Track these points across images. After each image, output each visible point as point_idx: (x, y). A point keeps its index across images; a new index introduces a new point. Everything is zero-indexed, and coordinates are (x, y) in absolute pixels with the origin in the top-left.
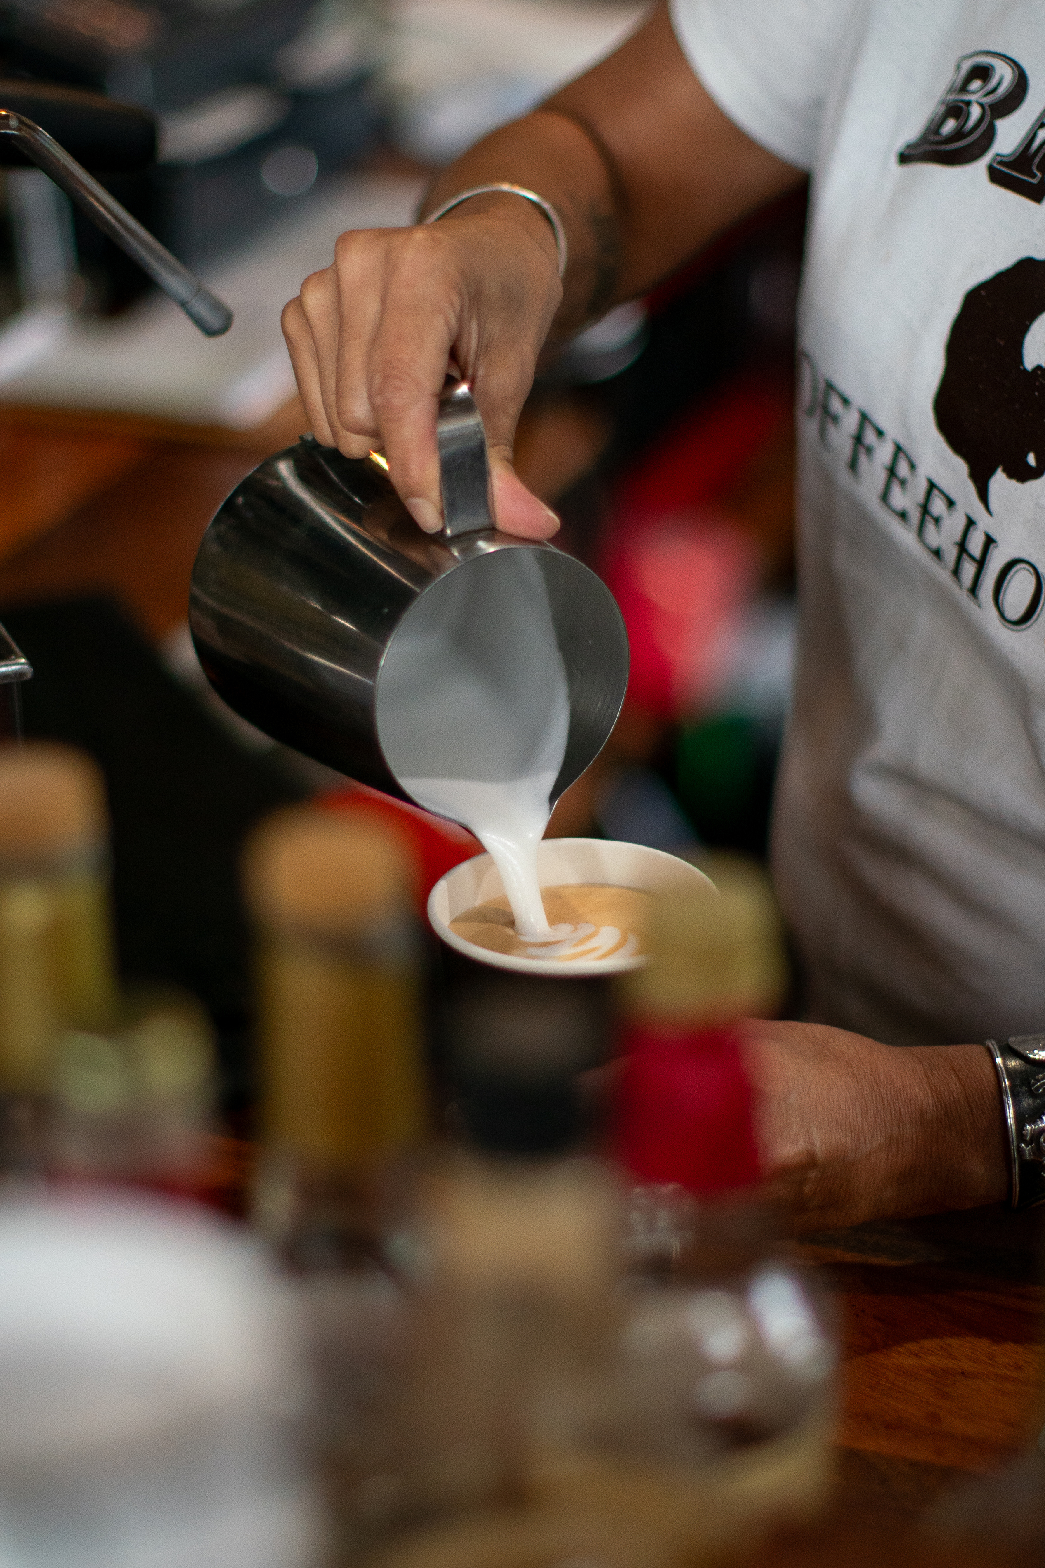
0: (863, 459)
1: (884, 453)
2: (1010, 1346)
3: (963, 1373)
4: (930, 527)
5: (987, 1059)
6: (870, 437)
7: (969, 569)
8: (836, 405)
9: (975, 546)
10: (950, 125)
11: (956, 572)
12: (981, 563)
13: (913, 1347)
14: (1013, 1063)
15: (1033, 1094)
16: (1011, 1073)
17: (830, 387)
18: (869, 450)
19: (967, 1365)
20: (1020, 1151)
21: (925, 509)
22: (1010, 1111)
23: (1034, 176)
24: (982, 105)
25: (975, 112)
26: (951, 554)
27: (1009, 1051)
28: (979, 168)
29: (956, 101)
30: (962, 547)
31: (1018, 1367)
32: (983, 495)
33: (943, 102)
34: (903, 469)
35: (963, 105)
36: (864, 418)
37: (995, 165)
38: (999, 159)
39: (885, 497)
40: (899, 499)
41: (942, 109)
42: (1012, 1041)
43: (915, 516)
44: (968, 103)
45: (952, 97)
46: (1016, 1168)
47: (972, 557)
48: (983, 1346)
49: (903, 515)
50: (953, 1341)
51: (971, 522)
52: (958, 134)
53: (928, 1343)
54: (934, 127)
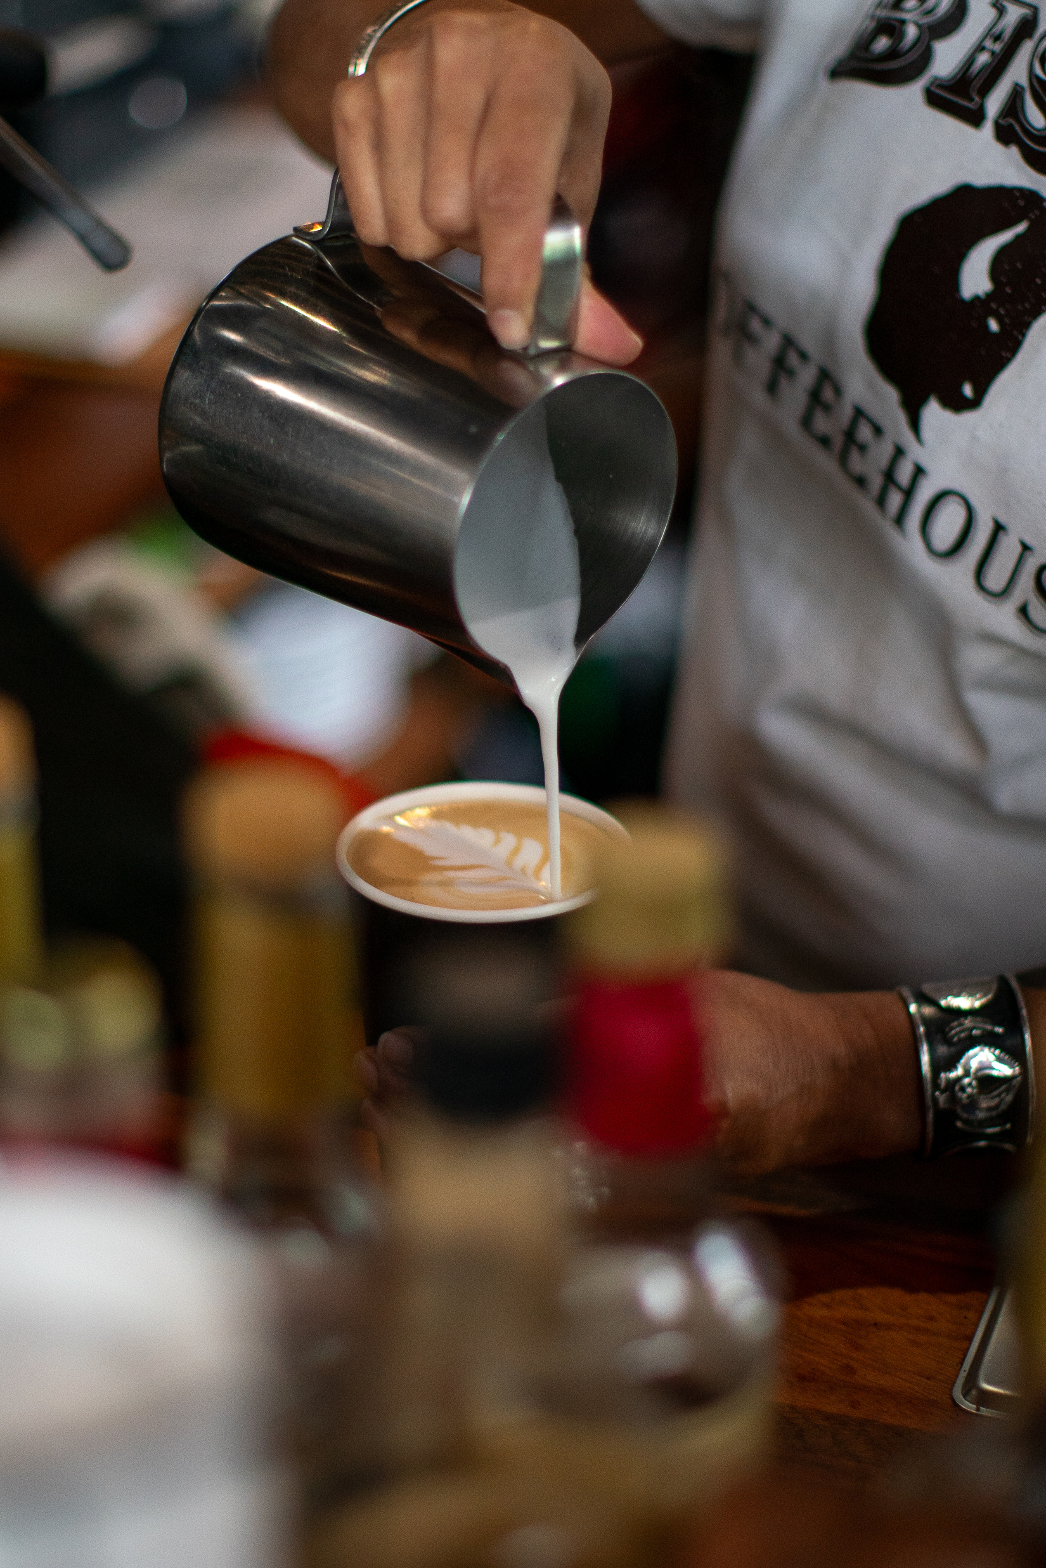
0: (784, 383)
1: (807, 376)
2: (923, 1296)
3: (875, 1324)
4: (855, 456)
5: (901, 1005)
6: (793, 359)
7: (895, 499)
8: (756, 325)
9: (904, 474)
10: (882, 43)
11: (881, 501)
12: (909, 493)
13: (824, 1298)
14: (928, 1010)
15: (948, 1042)
16: (926, 1021)
17: (751, 308)
18: (791, 373)
19: (880, 1317)
20: (935, 1100)
21: (850, 435)
22: (925, 1058)
23: (971, 100)
24: (919, 26)
25: (912, 32)
26: (876, 482)
27: (923, 999)
28: (915, 91)
29: (888, 19)
30: (889, 476)
31: (931, 1319)
32: (915, 424)
33: (872, 17)
34: (828, 394)
35: (897, 24)
36: (788, 342)
37: (933, 89)
38: (938, 82)
39: (806, 422)
40: (821, 423)
41: (873, 25)
42: (927, 988)
43: (838, 441)
44: (903, 22)
45: (883, 13)
46: (930, 1116)
47: (899, 487)
48: (896, 1296)
49: (825, 441)
50: (864, 1292)
51: (899, 452)
52: (892, 54)
53: (840, 1294)
54: (863, 44)
